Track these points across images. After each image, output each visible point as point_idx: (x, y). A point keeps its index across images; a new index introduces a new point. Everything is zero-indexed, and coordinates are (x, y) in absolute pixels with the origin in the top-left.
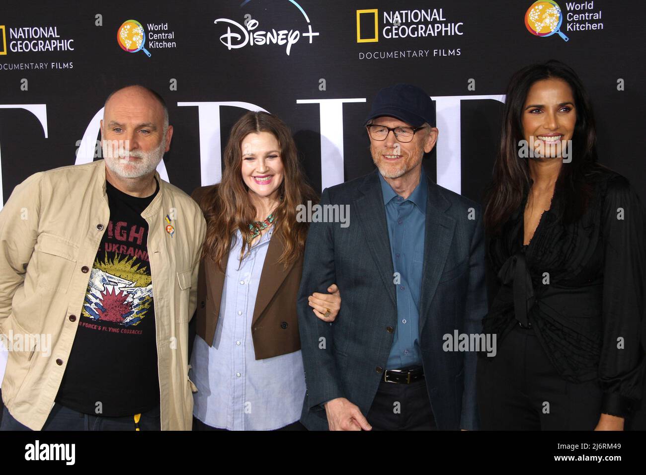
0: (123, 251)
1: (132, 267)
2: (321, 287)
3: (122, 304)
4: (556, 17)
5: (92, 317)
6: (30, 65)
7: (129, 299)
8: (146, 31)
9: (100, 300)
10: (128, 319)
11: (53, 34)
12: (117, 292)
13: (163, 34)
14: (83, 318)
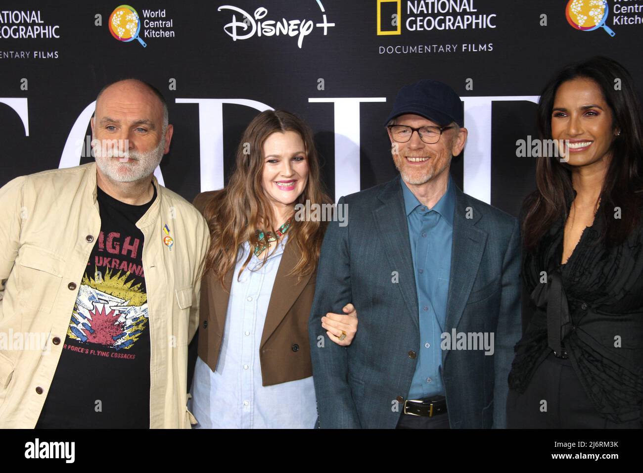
0: (115, 266)
1: (126, 282)
2: (335, 307)
3: (113, 325)
4: (602, 9)
5: (79, 339)
6: (10, 54)
7: (121, 319)
8: (141, 18)
9: (88, 320)
10: (119, 342)
11: (36, 19)
12: (108, 311)
13: (161, 22)
14: (68, 340)
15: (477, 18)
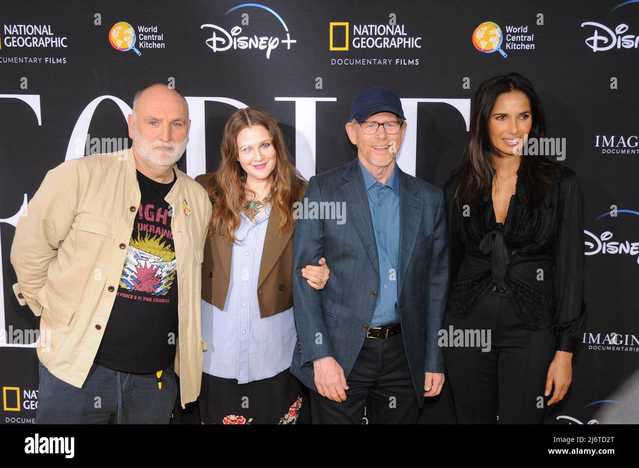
0: (152, 231)
1: (160, 243)
3: (153, 277)
5: (129, 288)
6: (24, 60)
7: (159, 273)
8: (137, 33)
9: (135, 273)
10: (158, 290)
11: (46, 31)
12: (149, 266)
13: (153, 36)
14: (120, 289)
15: (407, 40)
